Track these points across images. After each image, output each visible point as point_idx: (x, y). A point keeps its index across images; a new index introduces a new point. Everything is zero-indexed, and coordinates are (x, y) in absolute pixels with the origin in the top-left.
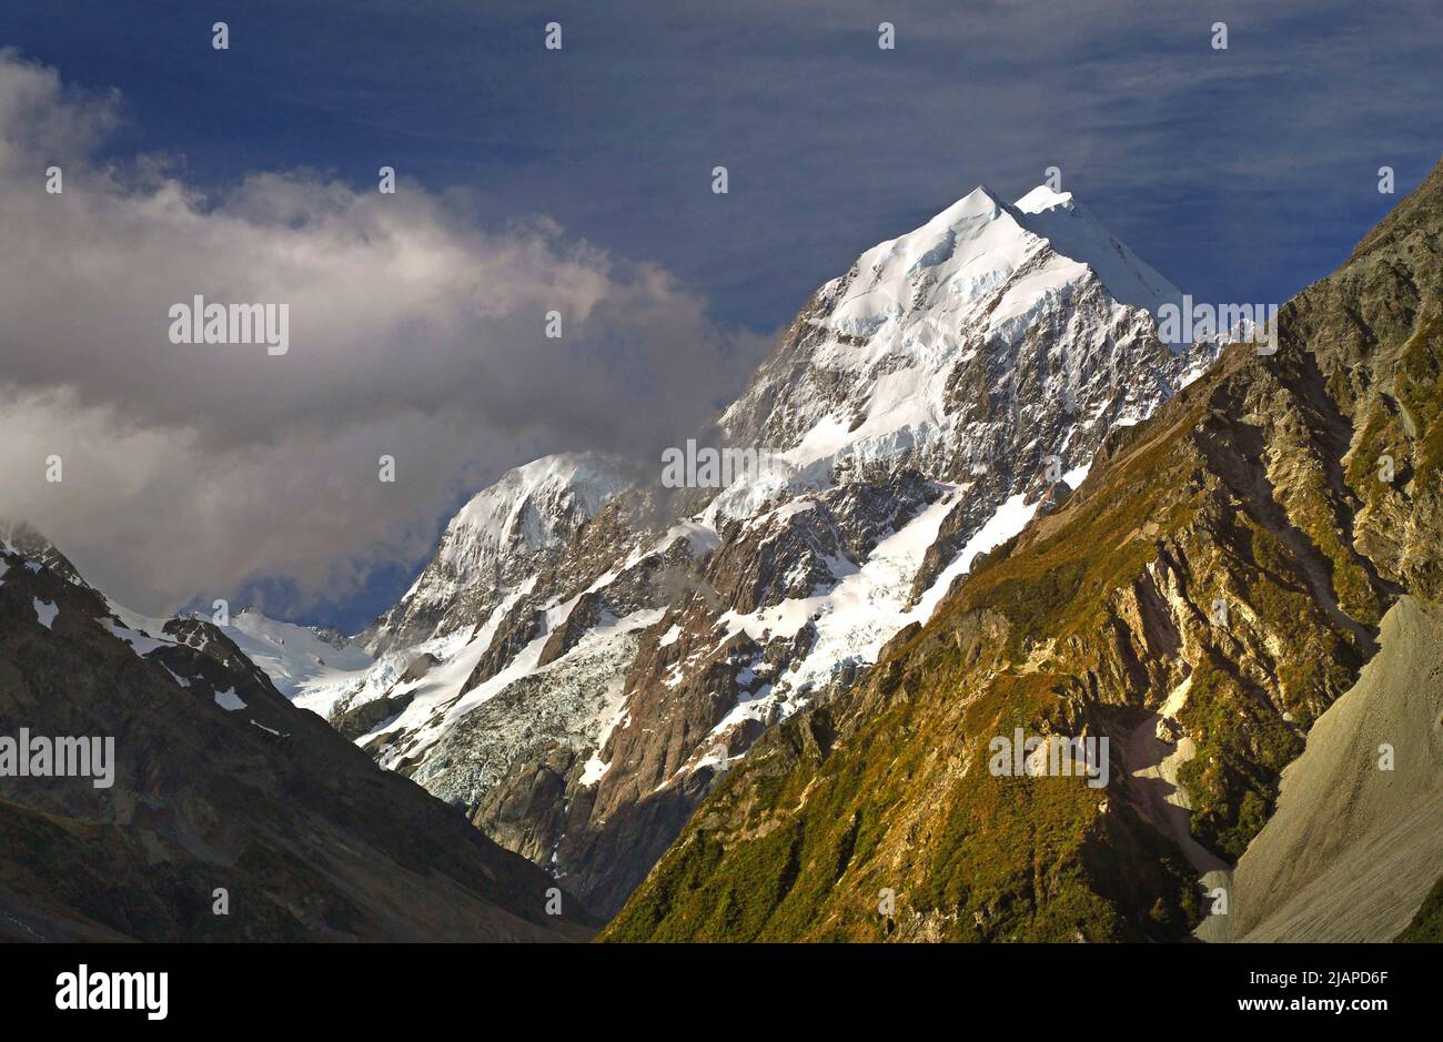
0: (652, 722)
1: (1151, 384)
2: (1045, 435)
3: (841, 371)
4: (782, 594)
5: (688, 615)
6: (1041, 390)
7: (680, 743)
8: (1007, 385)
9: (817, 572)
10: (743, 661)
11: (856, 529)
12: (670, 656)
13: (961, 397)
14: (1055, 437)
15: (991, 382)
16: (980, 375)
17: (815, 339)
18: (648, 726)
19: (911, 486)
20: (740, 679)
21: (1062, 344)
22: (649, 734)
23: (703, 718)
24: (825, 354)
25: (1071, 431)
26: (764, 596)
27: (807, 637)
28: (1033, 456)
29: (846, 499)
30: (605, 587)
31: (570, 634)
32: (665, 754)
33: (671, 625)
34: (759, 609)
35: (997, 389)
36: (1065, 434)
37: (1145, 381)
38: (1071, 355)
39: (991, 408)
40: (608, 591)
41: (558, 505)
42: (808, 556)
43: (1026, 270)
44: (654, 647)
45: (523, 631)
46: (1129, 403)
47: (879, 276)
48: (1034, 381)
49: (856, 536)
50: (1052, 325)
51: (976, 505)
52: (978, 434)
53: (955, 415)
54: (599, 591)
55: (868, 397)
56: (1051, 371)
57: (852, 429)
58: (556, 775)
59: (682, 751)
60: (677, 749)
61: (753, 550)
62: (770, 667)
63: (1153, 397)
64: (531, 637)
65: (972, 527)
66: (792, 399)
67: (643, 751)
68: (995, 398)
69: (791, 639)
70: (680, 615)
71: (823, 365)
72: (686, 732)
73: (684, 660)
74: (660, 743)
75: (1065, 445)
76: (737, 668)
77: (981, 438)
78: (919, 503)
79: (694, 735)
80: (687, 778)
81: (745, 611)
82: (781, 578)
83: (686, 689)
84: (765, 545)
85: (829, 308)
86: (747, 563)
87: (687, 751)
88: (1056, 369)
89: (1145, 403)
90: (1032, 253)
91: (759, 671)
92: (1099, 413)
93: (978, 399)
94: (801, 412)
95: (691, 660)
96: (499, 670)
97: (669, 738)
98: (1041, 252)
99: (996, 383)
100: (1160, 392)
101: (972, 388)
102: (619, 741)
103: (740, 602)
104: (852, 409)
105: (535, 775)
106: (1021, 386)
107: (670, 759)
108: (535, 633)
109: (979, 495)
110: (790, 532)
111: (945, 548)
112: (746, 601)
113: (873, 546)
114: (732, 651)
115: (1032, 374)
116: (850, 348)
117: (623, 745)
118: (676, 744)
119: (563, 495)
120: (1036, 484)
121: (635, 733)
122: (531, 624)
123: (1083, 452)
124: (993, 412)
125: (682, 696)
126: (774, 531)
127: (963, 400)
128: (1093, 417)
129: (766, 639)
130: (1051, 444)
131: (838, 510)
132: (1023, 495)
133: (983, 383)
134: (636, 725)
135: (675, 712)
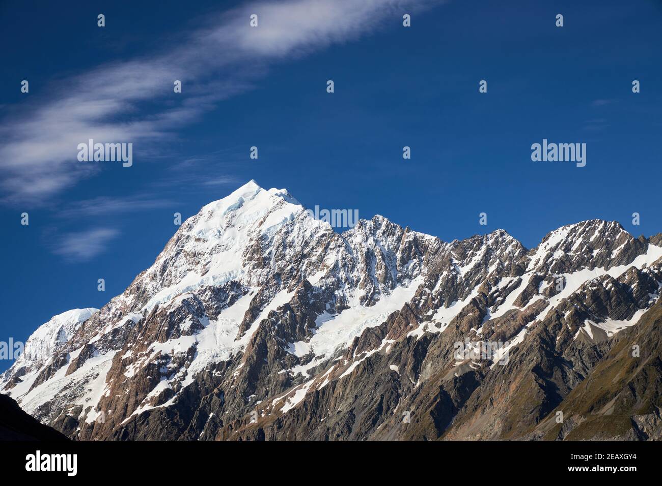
0: (120, 392)
1: (340, 241)
2: (295, 263)
3: (197, 252)
4: (179, 334)
5: (135, 346)
6: (285, 255)
7: (134, 400)
8: (270, 253)
9: (195, 324)
10: (163, 362)
11: (212, 306)
12: (128, 363)
13: (251, 259)
14: (300, 264)
15: (262, 252)
16: (258, 249)
17: (185, 240)
18: (118, 394)
19: (235, 288)
20: (162, 370)
21: (293, 236)
22: (119, 397)
23: (145, 388)
24: (189, 247)
25: (306, 262)
26: (171, 335)
27: (193, 351)
28: (290, 272)
29: (206, 293)
30: (96, 342)
31: (80, 362)
32: (127, 406)
33: (127, 351)
34: (169, 340)
35: (265, 255)
36: (303, 263)
37: (338, 240)
38: (296, 241)
39: (263, 263)
40: (97, 343)
41: (74, 329)
42: (191, 317)
43: (274, 209)
44: (120, 360)
45: (59, 361)
46: (331, 249)
47: (211, 215)
48: (281, 251)
49: (212, 309)
50: (288, 228)
51: (266, 293)
52: (259, 274)
53: (248, 267)
54: (93, 343)
55: (209, 262)
56: (288, 248)
57: (203, 275)
58: (74, 419)
59: (135, 404)
60: (133, 403)
61: (165, 315)
62: (175, 365)
63: (342, 246)
64: (62, 365)
65: (265, 303)
66: (175, 265)
67: (116, 405)
68: (265, 259)
69: (185, 352)
70: (131, 346)
71: (189, 250)
72: (137, 394)
73: (135, 364)
74: (124, 401)
75: (304, 267)
76: (160, 365)
77: (260, 275)
78: (238, 296)
79: (140, 396)
80: (138, 417)
81: (163, 341)
82: (178, 327)
83: (136, 376)
84: (171, 313)
85: (190, 228)
86: (163, 320)
87: (137, 403)
88: (291, 247)
89: (338, 249)
90: (276, 203)
91: (170, 367)
92: (318, 253)
93: (258, 259)
94: (179, 270)
95: (138, 364)
96: (47, 379)
97: (128, 398)
98: (280, 202)
99: (265, 252)
100: (345, 244)
101: (255, 255)
102: (104, 403)
103: (160, 338)
104: (202, 267)
105: (64, 419)
106: (276, 254)
107: (129, 408)
108: (64, 362)
109: (267, 289)
110: (182, 307)
111: (254, 311)
112: (163, 337)
113: (219, 313)
114: (157, 358)
115: (281, 249)
116: (201, 243)
117: (105, 404)
118: (132, 400)
119: (76, 325)
120: (292, 284)
121: (112, 398)
122: (62, 358)
123: (312, 270)
124: (264, 264)
125: (134, 379)
126: (174, 307)
127: (251, 260)
128: (316, 255)
129: (173, 353)
130: (298, 267)
131: (203, 298)
132: (287, 290)
133: (259, 253)
134: (113, 393)
135: (131, 386)
